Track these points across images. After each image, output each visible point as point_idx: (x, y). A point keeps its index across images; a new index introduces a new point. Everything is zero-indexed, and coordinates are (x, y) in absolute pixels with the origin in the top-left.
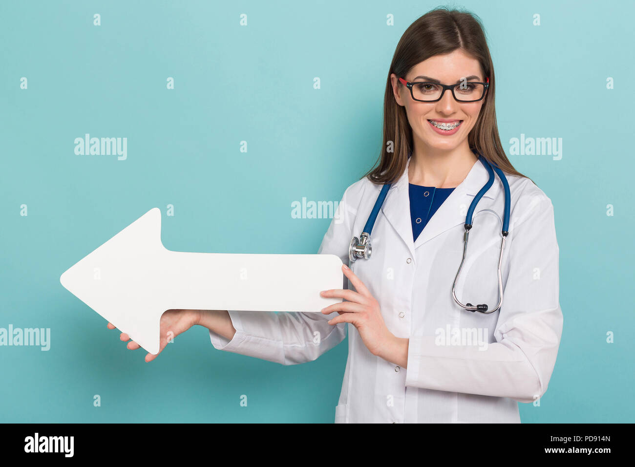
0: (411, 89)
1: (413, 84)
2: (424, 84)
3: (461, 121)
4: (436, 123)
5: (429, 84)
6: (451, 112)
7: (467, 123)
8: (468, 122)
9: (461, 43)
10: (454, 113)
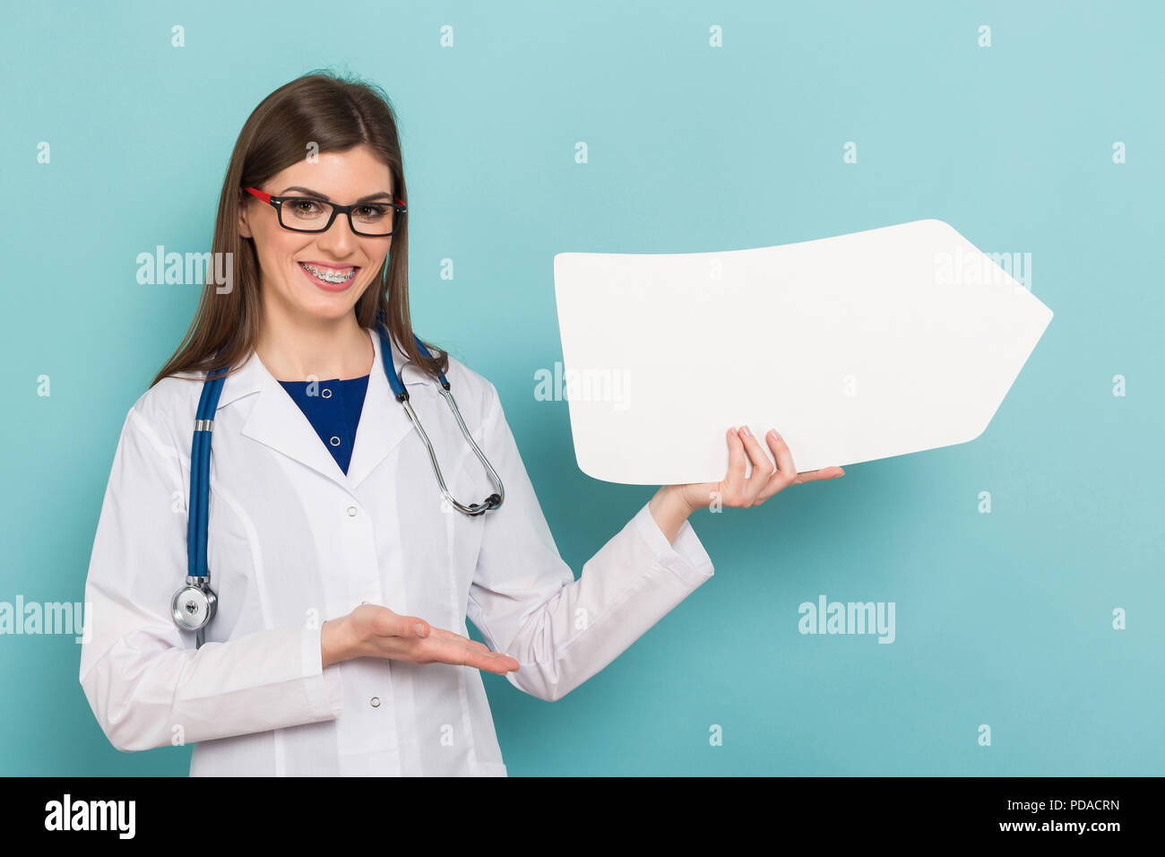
0: (279, 209)
1: (283, 199)
2: (300, 201)
3: (356, 269)
4: (316, 269)
5: (307, 202)
6: (347, 253)
7: (366, 273)
8: (369, 269)
9: (365, 135)
10: (351, 254)
